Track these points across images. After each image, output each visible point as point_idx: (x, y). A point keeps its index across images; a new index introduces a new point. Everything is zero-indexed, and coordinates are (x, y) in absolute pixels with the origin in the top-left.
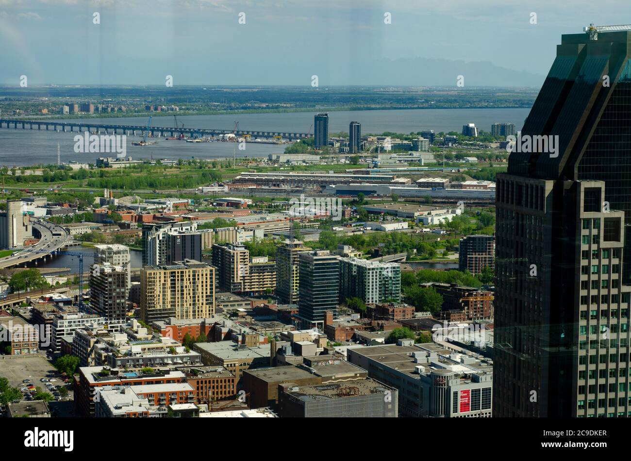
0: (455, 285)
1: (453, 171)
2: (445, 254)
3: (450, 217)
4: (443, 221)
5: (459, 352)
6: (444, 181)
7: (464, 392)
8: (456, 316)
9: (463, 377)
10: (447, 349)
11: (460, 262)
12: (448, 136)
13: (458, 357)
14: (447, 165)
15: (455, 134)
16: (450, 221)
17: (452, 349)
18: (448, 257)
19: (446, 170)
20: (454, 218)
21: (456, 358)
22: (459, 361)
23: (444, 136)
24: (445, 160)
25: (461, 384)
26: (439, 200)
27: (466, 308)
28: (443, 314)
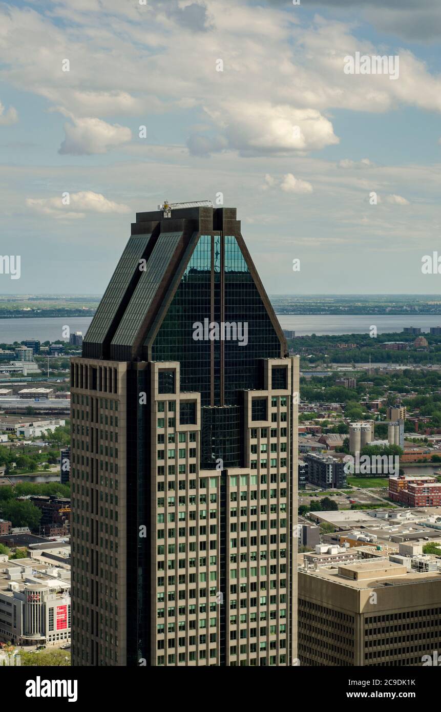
0: (55, 498)
1: (59, 381)
2: (46, 467)
3: (53, 428)
4: (46, 433)
5: (56, 566)
6: (48, 391)
7: (61, 608)
8: (56, 530)
9: (59, 592)
10: (43, 563)
11: (62, 474)
12: (54, 345)
13: (55, 572)
14: (52, 374)
15: (62, 343)
16: (53, 432)
17: (49, 564)
18: (49, 470)
19: (50, 380)
20: (57, 429)
21: (52, 573)
22: (56, 575)
23: (50, 345)
24: (50, 370)
25: (57, 599)
26: (42, 412)
27: (66, 521)
28: (43, 528)
